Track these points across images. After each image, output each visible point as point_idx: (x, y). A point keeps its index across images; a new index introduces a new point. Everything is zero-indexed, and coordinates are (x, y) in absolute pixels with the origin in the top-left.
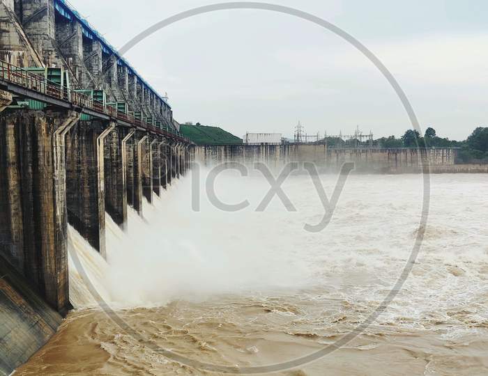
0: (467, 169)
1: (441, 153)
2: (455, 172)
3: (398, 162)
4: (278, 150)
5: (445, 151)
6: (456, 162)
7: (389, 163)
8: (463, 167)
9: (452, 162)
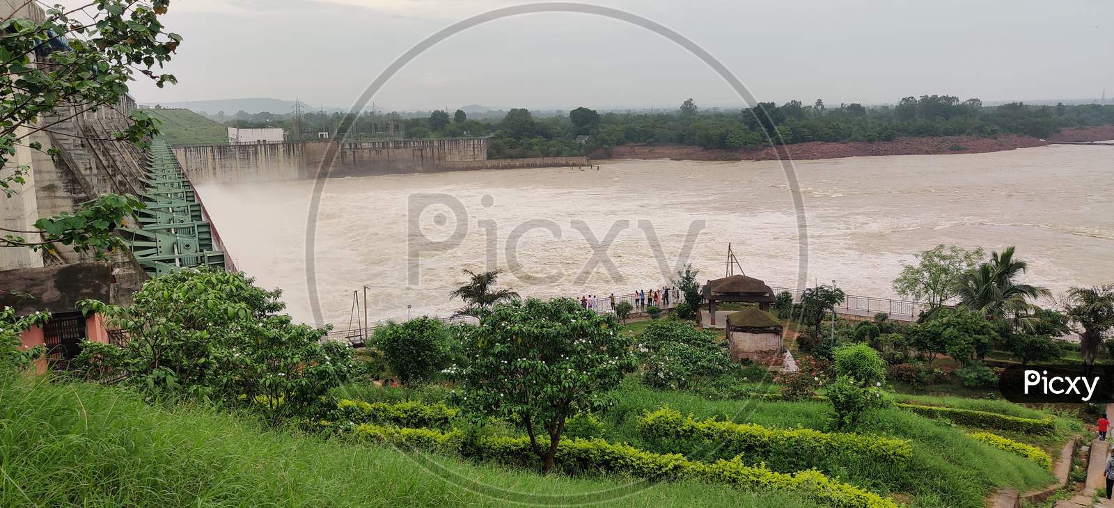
0: (499, 166)
1: (472, 143)
2: (487, 168)
3: (425, 159)
4: (281, 150)
5: (476, 142)
6: (490, 157)
7: (414, 161)
8: (494, 162)
9: (484, 155)
